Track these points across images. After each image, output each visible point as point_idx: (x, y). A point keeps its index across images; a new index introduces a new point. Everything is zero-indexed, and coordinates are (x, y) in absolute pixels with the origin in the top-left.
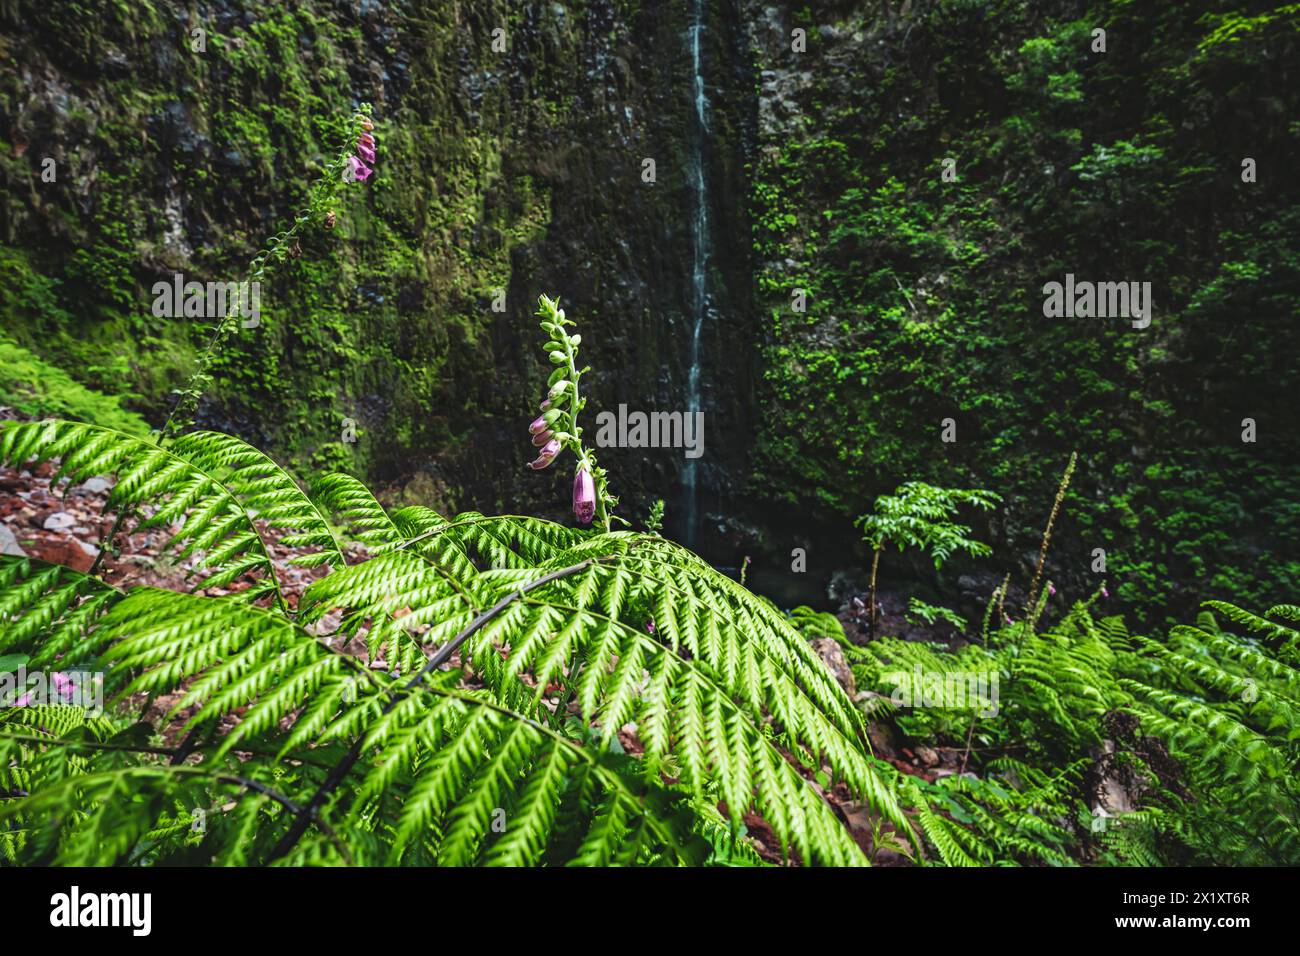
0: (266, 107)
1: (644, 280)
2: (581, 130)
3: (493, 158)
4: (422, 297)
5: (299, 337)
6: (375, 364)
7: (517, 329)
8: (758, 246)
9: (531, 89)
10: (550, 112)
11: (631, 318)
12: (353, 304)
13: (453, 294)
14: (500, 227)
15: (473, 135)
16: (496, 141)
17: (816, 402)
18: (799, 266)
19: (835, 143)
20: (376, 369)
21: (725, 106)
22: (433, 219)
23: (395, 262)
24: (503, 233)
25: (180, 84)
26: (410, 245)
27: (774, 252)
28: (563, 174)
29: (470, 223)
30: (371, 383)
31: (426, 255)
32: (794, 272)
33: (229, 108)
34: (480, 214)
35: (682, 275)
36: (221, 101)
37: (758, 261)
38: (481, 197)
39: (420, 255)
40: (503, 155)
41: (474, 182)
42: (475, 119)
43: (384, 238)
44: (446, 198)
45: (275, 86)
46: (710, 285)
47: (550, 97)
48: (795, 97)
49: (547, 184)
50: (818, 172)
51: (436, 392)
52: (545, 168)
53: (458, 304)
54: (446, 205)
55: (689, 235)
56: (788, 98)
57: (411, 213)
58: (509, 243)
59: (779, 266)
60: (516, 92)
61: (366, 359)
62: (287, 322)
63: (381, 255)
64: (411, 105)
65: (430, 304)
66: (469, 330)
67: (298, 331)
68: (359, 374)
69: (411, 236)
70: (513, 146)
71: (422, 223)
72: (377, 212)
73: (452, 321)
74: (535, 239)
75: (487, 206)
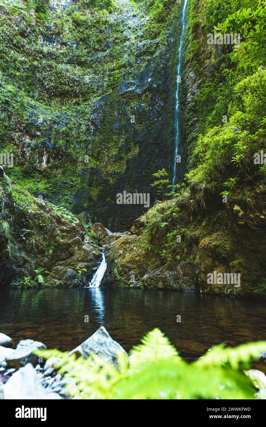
3: (122, 140)
7: (125, 179)
9: (135, 123)
12: (78, 174)
13: (107, 172)
14: (123, 155)
15: (115, 135)
16: (123, 136)
22: (103, 155)
23: (92, 165)
24: (124, 157)
26: (96, 161)
28: (142, 139)
29: (114, 155)
31: (100, 163)
34: (117, 153)
38: (118, 149)
39: (98, 163)
40: (125, 139)
41: (116, 146)
42: (116, 132)
44: (107, 150)
47: (140, 123)
49: (137, 143)
51: (98, 195)
52: (137, 139)
53: (108, 174)
54: (107, 152)
57: (96, 154)
58: (126, 159)
60: (131, 125)
63: (88, 164)
64: (99, 132)
70: (128, 137)
71: (99, 156)
72: (88, 154)
73: (106, 178)
74: (134, 157)
75: (119, 151)
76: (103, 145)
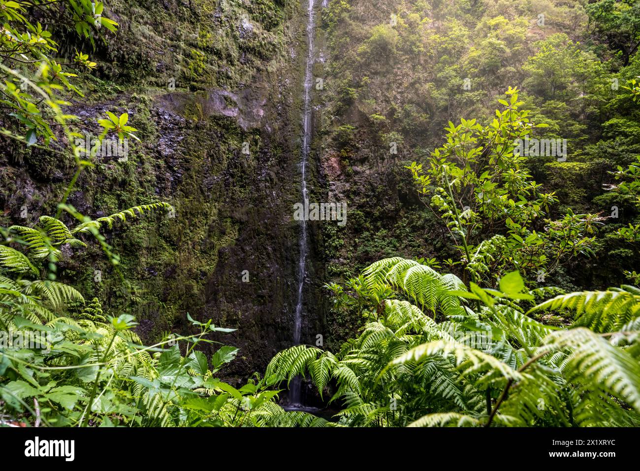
0: (119, 192)
1: (278, 264)
2: (254, 200)
3: (215, 211)
4: (176, 272)
5: (115, 292)
6: (149, 304)
8: (328, 252)
9: (233, 183)
10: (241, 192)
11: (271, 281)
12: (143, 276)
13: (190, 270)
14: (214, 240)
15: (207, 202)
16: (216, 204)
17: (353, 324)
18: (345, 261)
19: (359, 212)
20: (149, 306)
21: (315, 194)
22: (185, 237)
23: (166, 256)
24: (216, 243)
25: (83, 183)
26: (173, 249)
27: (334, 255)
28: (244, 218)
29: (201, 238)
30: (145, 314)
31: (180, 253)
32: (343, 264)
33: (103, 192)
34: (206, 235)
35: (294, 262)
36: (99, 190)
37: (327, 259)
38: (207, 227)
39: (177, 253)
40: (219, 209)
41: (205, 221)
42: (208, 196)
43: (161, 246)
44: (192, 228)
45: (124, 184)
46: (307, 268)
47: (242, 186)
48: (344, 192)
49: (237, 222)
50: (352, 223)
51: (176, 318)
52: (237, 215)
53: (191, 275)
54: (191, 232)
55: (298, 245)
56: (340, 192)
57: (175, 235)
58: (218, 247)
59: (337, 260)
60: (227, 185)
61: (145, 302)
62: (111, 285)
63: (159, 253)
64: (181, 190)
65: (179, 276)
66: (195, 287)
67: (115, 289)
68: (141, 309)
69: (175, 246)
70: (224, 206)
71: (179, 240)
72: (160, 235)
73: (188, 283)
74: (230, 245)
75: (210, 231)
76: (187, 219)
